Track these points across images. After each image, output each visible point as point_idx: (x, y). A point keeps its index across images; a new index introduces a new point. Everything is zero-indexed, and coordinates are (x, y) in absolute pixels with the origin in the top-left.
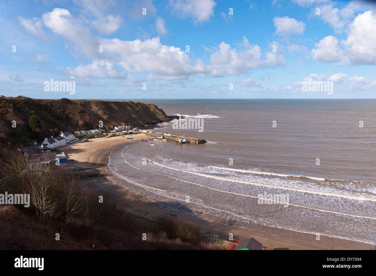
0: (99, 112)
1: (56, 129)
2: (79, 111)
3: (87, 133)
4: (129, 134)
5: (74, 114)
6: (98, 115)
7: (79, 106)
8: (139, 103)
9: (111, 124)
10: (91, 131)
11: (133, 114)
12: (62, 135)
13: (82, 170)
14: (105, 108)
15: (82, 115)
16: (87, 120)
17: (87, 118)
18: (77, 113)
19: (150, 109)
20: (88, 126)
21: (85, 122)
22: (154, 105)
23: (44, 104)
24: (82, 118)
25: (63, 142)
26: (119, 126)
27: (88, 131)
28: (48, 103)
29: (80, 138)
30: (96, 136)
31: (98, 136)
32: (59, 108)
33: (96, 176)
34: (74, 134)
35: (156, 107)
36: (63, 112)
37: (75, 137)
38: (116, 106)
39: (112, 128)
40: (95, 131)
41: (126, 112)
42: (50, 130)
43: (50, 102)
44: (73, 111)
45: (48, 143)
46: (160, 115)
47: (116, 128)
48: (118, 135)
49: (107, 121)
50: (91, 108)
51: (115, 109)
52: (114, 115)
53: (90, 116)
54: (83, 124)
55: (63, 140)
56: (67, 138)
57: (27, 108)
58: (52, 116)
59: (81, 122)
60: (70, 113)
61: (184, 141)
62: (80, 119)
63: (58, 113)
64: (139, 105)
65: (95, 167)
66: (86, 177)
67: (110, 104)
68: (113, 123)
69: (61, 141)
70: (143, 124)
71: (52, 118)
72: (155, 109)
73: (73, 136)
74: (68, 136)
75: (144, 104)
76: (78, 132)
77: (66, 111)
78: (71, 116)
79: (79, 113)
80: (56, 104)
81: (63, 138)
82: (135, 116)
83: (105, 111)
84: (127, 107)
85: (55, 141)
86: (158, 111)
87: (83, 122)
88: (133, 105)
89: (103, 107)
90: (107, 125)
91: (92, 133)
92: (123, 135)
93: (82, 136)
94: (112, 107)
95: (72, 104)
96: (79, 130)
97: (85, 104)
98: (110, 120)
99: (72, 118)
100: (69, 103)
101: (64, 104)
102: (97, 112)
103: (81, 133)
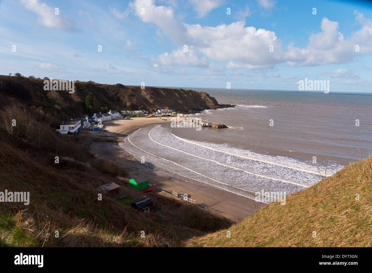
0: (147, 96)
1: (106, 107)
2: (129, 95)
3: (132, 113)
4: (166, 116)
5: (125, 97)
6: (146, 99)
7: (130, 90)
8: (190, 91)
9: (156, 107)
10: (135, 111)
11: (179, 100)
12: (110, 113)
13: (106, 136)
14: (153, 94)
15: (130, 98)
16: (133, 102)
17: (135, 100)
18: (127, 96)
19: (201, 96)
20: (134, 107)
21: (132, 103)
22: (205, 93)
23: (102, 87)
24: (130, 100)
25: (109, 118)
26: (162, 109)
27: (133, 111)
28: (105, 87)
29: (124, 116)
30: (138, 116)
31: (139, 116)
32: (113, 91)
33: (112, 141)
34: (120, 113)
35: (208, 95)
36: (116, 95)
37: (121, 115)
38: (164, 92)
39: (155, 110)
40: (139, 112)
41: (173, 98)
42: (101, 108)
43: (107, 86)
44: (124, 94)
45: (96, 117)
46: (210, 102)
47: (159, 111)
48: (157, 117)
49: (152, 104)
50: (141, 92)
51: (162, 94)
52: (160, 99)
53: (137, 99)
54: (130, 106)
55: (109, 116)
56: (113, 115)
57: (87, 90)
58: (106, 97)
59: (128, 104)
60: (121, 96)
61: (207, 124)
62: (128, 101)
63: (111, 95)
64: (190, 93)
65: (117, 136)
66: (105, 141)
67: (159, 90)
68: (157, 106)
69: (107, 117)
70: (187, 109)
71: (105, 99)
72: (206, 97)
73: (119, 114)
74: (114, 114)
75: (195, 92)
76: (124, 111)
77: (118, 94)
78: (121, 98)
79: (128, 96)
80: (112, 88)
81: (110, 115)
82: (181, 102)
83: (152, 96)
84: (175, 93)
85: (102, 116)
86: (208, 99)
87: (130, 104)
88: (182, 92)
89: (151, 92)
90: (151, 108)
91: (136, 113)
92: (161, 117)
93: (127, 115)
94: (160, 93)
95: (125, 88)
96: (126, 110)
97: (136, 89)
98: (155, 104)
99: (122, 100)
100: (122, 88)
101: (118, 88)
102: (145, 97)
103: (127, 112)
